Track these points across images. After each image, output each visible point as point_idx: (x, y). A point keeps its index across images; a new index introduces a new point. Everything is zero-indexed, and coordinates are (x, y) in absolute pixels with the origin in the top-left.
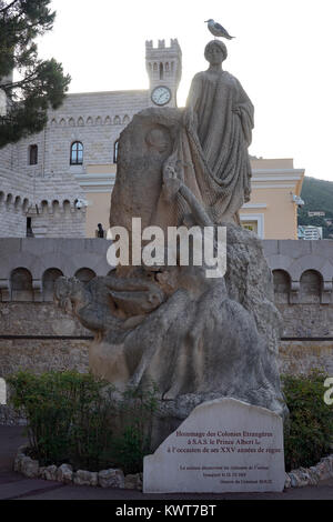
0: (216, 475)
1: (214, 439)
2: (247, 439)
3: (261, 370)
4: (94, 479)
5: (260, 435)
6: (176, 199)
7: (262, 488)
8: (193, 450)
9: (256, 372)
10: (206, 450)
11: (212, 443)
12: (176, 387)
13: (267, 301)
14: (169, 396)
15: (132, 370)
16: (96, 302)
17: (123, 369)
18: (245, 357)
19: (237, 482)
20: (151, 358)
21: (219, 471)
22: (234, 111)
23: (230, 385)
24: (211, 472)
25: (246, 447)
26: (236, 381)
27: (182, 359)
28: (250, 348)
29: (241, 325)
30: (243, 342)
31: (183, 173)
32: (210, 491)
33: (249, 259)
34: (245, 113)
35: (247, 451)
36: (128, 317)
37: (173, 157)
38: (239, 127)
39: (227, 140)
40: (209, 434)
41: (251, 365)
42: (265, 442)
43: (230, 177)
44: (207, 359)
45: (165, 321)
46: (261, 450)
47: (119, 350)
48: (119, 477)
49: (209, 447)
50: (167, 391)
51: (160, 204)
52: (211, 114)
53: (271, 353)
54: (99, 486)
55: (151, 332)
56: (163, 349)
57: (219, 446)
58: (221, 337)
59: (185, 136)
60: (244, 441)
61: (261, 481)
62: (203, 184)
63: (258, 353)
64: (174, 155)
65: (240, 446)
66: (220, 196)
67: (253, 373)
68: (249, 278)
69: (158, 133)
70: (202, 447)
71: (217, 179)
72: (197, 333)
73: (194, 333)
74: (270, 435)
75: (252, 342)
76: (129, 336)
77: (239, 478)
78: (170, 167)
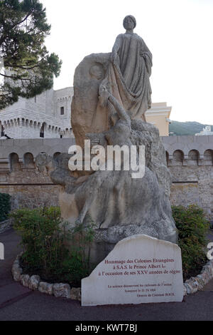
0: (134, 291)
1: (132, 265)
2: (156, 264)
3: (161, 207)
4: (50, 290)
5: (165, 261)
6: (107, 105)
7: (167, 299)
8: (117, 274)
9: (158, 209)
10: (126, 273)
11: (130, 268)
12: (108, 220)
13: (163, 165)
14: (104, 226)
15: (80, 210)
16: (61, 168)
17: (75, 209)
18: (151, 200)
19: (149, 295)
20: (90, 204)
21: (136, 288)
22: (141, 55)
23: (142, 219)
24: (130, 289)
25: (155, 270)
26: (145, 216)
27: (111, 203)
28: (154, 194)
29: (148, 180)
30: (150, 191)
31: (111, 89)
32: (130, 302)
33: (152, 140)
34: (147, 57)
35: (156, 272)
36: (79, 177)
37: (105, 80)
38: (144, 64)
39: (137, 71)
40: (129, 262)
41: (155, 204)
42: (169, 266)
43: (139, 92)
44: (127, 203)
45: (99, 179)
46: (166, 272)
47: (72, 197)
48: (66, 290)
49: (129, 270)
50: (103, 222)
51: (98, 108)
52: (128, 56)
53: (166, 196)
54: (53, 295)
55: (91, 186)
56: (98, 198)
57: (136, 270)
58: (136, 189)
59: (112, 68)
60: (154, 266)
61: (166, 294)
62: (123, 96)
63: (159, 197)
64: (106, 79)
65: (151, 270)
66: (133, 104)
67: (156, 210)
68: (152, 151)
69: (96, 68)
70: (123, 271)
71: (132, 93)
72: (120, 186)
73: (118, 187)
74: (172, 260)
75: (155, 190)
76: (78, 189)
77: (151, 293)
78: (103, 86)
